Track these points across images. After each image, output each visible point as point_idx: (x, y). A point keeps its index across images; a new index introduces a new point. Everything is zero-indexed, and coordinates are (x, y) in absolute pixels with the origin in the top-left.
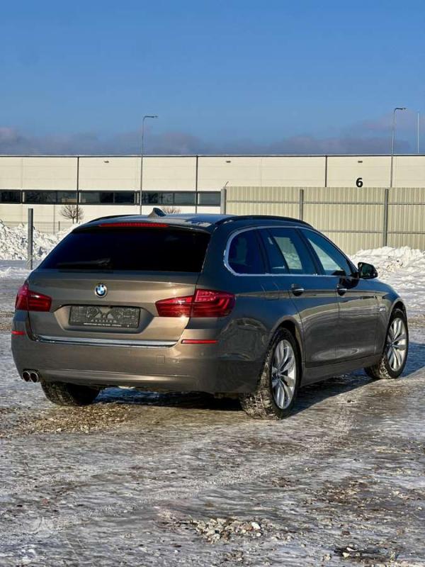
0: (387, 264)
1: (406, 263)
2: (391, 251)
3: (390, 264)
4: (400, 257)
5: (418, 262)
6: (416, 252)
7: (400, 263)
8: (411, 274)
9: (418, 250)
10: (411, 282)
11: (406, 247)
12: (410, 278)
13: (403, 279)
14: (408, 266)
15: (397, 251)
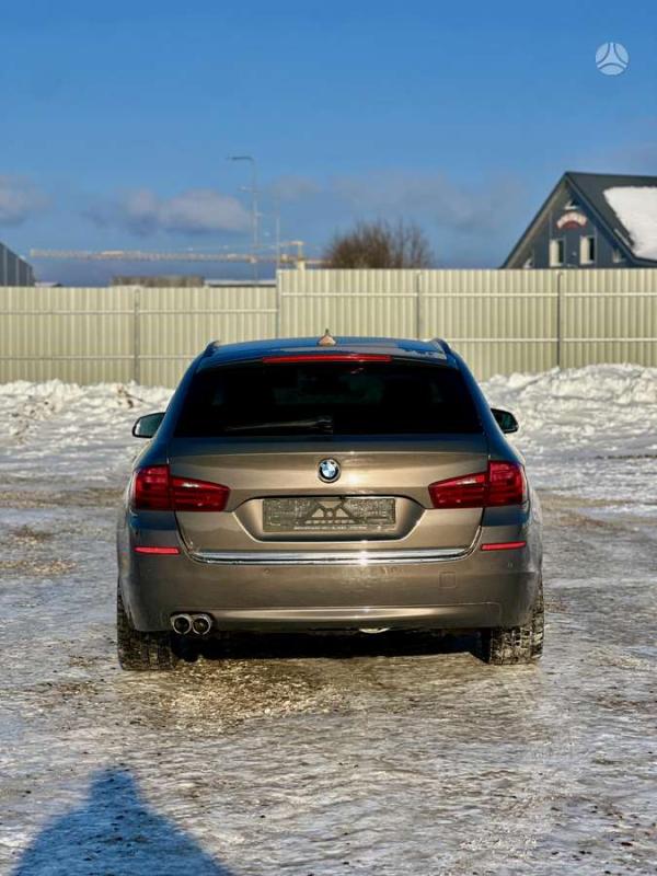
0: (29, 408)
1: (59, 407)
2: (30, 387)
3: (35, 408)
4: (49, 397)
5: (78, 404)
6: (72, 388)
7: (50, 406)
8: (74, 423)
9: (75, 386)
10: (76, 434)
11: (56, 381)
12: (73, 429)
13: (63, 431)
14: (64, 411)
15: (40, 387)
